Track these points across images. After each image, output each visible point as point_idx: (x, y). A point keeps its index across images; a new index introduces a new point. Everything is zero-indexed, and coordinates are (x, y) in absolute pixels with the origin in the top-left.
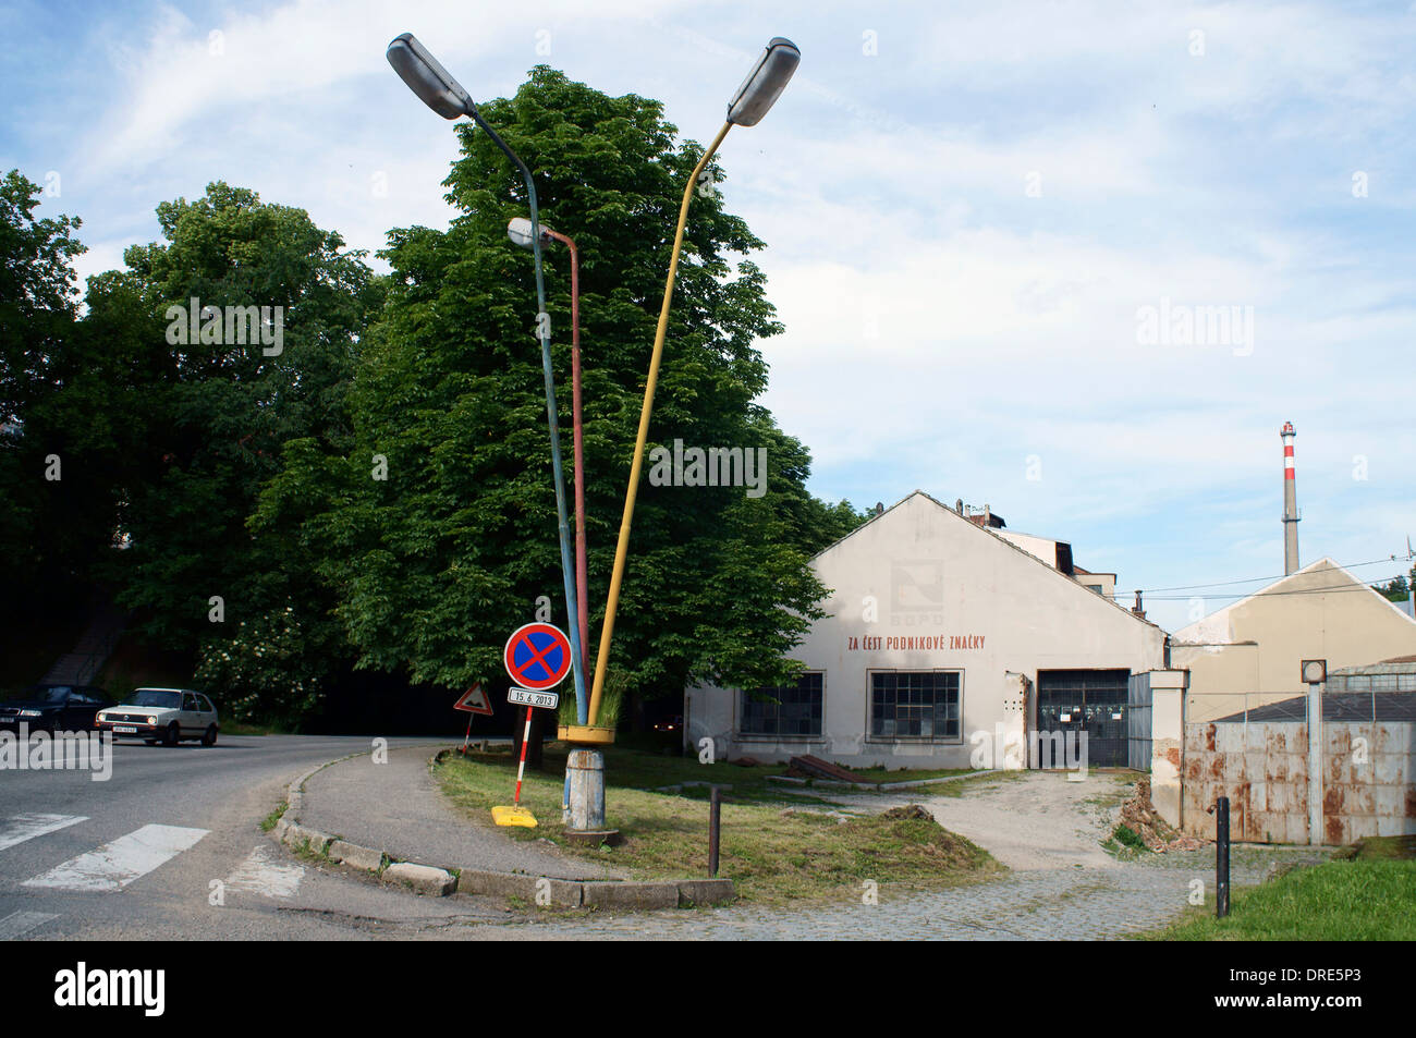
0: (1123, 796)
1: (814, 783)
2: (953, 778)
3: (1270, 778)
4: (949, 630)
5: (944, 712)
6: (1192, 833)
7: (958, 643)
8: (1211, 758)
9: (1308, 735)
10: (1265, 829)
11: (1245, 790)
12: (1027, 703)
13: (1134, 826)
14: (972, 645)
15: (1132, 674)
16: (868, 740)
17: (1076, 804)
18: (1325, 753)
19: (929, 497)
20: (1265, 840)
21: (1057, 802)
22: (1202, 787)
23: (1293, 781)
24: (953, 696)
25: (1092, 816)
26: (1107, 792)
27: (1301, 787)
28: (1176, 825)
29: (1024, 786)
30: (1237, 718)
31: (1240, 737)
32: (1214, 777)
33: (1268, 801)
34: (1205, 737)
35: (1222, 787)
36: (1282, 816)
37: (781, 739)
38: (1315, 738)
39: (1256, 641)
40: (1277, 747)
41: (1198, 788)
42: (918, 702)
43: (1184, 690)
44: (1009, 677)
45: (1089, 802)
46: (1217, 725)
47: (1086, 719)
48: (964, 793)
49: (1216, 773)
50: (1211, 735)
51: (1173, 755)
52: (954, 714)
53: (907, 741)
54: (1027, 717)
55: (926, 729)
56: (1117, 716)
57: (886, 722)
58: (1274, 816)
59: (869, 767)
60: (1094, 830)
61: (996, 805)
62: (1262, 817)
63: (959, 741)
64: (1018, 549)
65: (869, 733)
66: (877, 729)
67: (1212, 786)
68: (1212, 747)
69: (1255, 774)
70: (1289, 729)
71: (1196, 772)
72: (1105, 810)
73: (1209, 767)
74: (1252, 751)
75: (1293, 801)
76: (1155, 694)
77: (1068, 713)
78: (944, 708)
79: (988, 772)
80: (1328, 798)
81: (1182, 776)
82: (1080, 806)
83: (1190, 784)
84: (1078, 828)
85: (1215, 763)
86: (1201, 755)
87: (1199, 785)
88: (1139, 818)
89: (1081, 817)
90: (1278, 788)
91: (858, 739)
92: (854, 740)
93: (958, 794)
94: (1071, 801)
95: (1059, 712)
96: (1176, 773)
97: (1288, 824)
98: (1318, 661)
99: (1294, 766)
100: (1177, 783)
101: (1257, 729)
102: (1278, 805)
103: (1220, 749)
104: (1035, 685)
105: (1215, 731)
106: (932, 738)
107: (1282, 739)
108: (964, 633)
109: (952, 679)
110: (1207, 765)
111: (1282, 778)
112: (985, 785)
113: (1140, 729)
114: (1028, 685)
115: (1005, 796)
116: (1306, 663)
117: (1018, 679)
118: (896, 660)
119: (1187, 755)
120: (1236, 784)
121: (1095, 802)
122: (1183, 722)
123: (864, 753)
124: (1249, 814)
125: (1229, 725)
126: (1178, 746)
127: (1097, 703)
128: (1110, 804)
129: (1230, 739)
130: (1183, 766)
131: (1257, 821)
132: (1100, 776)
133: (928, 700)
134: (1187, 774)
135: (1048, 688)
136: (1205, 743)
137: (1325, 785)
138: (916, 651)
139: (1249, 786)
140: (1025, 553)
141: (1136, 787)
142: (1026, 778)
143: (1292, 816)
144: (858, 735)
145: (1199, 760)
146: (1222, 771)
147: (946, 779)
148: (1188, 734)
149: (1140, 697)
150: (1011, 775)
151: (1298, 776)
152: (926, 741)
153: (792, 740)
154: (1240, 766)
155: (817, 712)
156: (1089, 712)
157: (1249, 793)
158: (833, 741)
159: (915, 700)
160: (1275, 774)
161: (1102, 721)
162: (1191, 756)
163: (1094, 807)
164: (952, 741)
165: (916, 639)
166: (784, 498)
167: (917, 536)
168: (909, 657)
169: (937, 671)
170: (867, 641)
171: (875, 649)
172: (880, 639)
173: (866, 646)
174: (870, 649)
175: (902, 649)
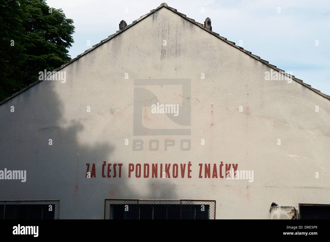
4: (197, 157)
7: (207, 171)
14: (224, 174)
19: (175, 12)
108: (213, 160)
118: (139, 190)
138: (162, 180)
165: (161, 165)
166: (49, 58)
167: (163, 52)
168: (153, 186)
169: (183, 203)
170: (106, 167)
171: (115, 176)
172: (117, 167)
173: (106, 173)
174: (109, 176)
175: (145, 176)
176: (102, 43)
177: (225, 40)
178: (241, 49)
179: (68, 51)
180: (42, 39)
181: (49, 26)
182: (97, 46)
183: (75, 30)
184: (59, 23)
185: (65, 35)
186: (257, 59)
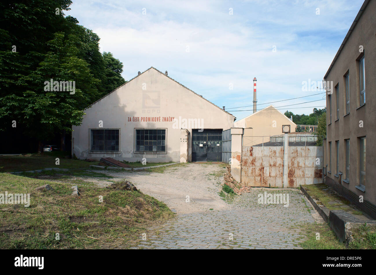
0: (223, 172)
1: (107, 168)
2: (161, 166)
3: (271, 165)
4: (162, 115)
5: (160, 143)
6: (244, 184)
7: (165, 119)
8: (251, 158)
9: (284, 151)
10: (268, 182)
11: (262, 169)
12: (188, 139)
13: (228, 184)
14: (170, 120)
15: (223, 131)
16: (135, 152)
17: (206, 175)
18: (289, 157)
19: (156, 69)
20: (268, 186)
21: (199, 174)
22: (248, 168)
23: (278, 166)
24: (164, 138)
25: (213, 181)
26: (217, 171)
27: (281, 168)
28: (239, 182)
29: (187, 169)
30: (260, 145)
31: (261, 151)
32: (252, 165)
33: (270, 173)
34: (249, 152)
35: (254, 168)
36: (275, 178)
37: (105, 153)
38: (286, 152)
39: (252, 128)
40: (273, 155)
41: (247, 169)
42: (152, 139)
43: (242, 135)
44: (182, 130)
45: (211, 175)
46: (253, 147)
47: (208, 146)
48: (165, 171)
49: (253, 164)
50: (251, 151)
51: (238, 158)
52: (164, 144)
53: (148, 153)
54: (188, 144)
55: (154, 150)
56: (218, 145)
57: (141, 146)
58: (272, 178)
59: (135, 162)
60: (215, 187)
61: (175, 176)
62: (268, 178)
63: (166, 153)
64: (186, 88)
65: (135, 150)
66: (138, 149)
67: (251, 168)
68: (251, 155)
69: (266, 164)
70: (278, 149)
71: (246, 163)
72: (218, 178)
73: (250, 162)
74: (265, 156)
75: (278, 173)
76: (233, 136)
77: (202, 144)
78: (161, 141)
79: (175, 163)
80: (289, 172)
81: (241, 165)
82: (208, 176)
83: (244, 167)
84: (208, 186)
85: (252, 160)
86: (247, 158)
87: (247, 168)
88: (229, 180)
89: (209, 181)
90: (273, 169)
91: (131, 152)
92: (130, 153)
93: (162, 172)
94: (205, 174)
95: (199, 143)
96: (240, 164)
97: (276, 181)
98: (288, 125)
99: (279, 161)
100: (240, 167)
101: (267, 149)
102: (273, 174)
103: (254, 155)
104: (191, 134)
105: (253, 149)
106: (157, 152)
107: (275, 152)
108: (167, 116)
109: (163, 131)
110: (250, 161)
111: (274, 165)
112: (173, 168)
113: (227, 149)
114: (189, 133)
115: (180, 172)
116: (283, 126)
117: (185, 131)
118: (144, 125)
119: (243, 158)
120: (259, 168)
121: (214, 175)
122: (242, 146)
123: (133, 157)
124: (263, 178)
125: (257, 147)
126: (240, 155)
127: (212, 140)
128: (219, 176)
129: (258, 152)
130: (242, 161)
131: (266, 180)
132: (214, 165)
133: (155, 139)
134: (243, 163)
135: (195, 135)
136: (249, 153)
137: (289, 168)
138: (151, 122)
139: (263, 168)
140: (188, 89)
141: (226, 169)
142: (188, 166)
143: (278, 178)
144: (131, 151)
145: (247, 159)
146: (255, 163)
147: (159, 166)
148: (243, 150)
149: (227, 138)
150: (183, 165)
151: (280, 164)
152: (154, 153)
153: (109, 153)
154: (260, 161)
155: (117, 143)
156: (209, 143)
157: (263, 170)
158: (123, 153)
159: (151, 139)
160: (272, 164)
161: (213, 146)
162: (244, 158)
163: (213, 177)
164: (163, 153)
165: (151, 118)
166: (114, 78)
167: (152, 82)
168: (148, 124)
169: (158, 129)
170: (134, 118)
171: (137, 121)
172: (138, 118)
173: (134, 120)
174: (135, 121)
175: (146, 121)
176: (132, 79)
177: (171, 79)
178: (176, 81)
179: (121, 75)
180: (111, 71)
181: (114, 66)
182: (131, 80)
183: (124, 66)
184: (117, 64)
185: (120, 68)
186: (181, 85)
